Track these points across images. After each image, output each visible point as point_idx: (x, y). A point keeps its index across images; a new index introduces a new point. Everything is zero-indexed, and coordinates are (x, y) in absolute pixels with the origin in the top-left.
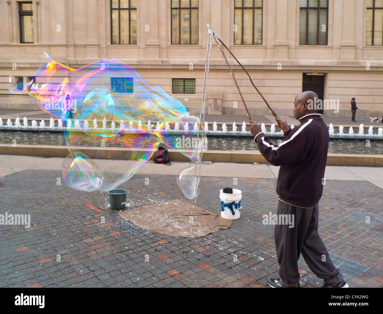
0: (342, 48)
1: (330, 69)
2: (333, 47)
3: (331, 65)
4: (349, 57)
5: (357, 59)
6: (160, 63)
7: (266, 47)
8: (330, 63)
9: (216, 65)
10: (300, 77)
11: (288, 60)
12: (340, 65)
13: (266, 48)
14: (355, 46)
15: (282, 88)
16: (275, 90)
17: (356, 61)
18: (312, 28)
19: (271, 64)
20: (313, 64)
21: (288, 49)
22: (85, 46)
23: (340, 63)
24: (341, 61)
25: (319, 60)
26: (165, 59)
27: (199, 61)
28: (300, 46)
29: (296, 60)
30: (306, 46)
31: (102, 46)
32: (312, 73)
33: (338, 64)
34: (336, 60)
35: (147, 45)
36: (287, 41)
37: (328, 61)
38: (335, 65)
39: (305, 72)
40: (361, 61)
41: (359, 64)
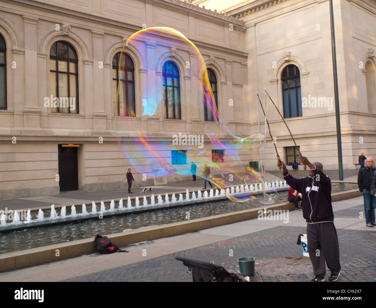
0: (94, 117)
1: (86, 140)
2: (85, 116)
3: (85, 135)
4: (101, 127)
5: (108, 130)
7: (14, 113)
8: (84, 134)
10: (56, 149)
11: (42, 129)
12: (94, 136)
13: (12, 113)
14: (106, 116)
15: (36, 162)
16: (29, 166)
17: (107, 131)
20: (67, 134)
21: (40, 116)
23: (95, 133)
24: (95, 131)
25: (73, 130)
28: (52, 114)
29: (49, 130)
30: (59, 114)
32: (68, 144)
33: (92, 134)
34: (90, 131)
36: (38, 106)
37: (82, 131)
38: (90, 135)
39: (60, 143)
40: (112, 131)
41: (111, 135)
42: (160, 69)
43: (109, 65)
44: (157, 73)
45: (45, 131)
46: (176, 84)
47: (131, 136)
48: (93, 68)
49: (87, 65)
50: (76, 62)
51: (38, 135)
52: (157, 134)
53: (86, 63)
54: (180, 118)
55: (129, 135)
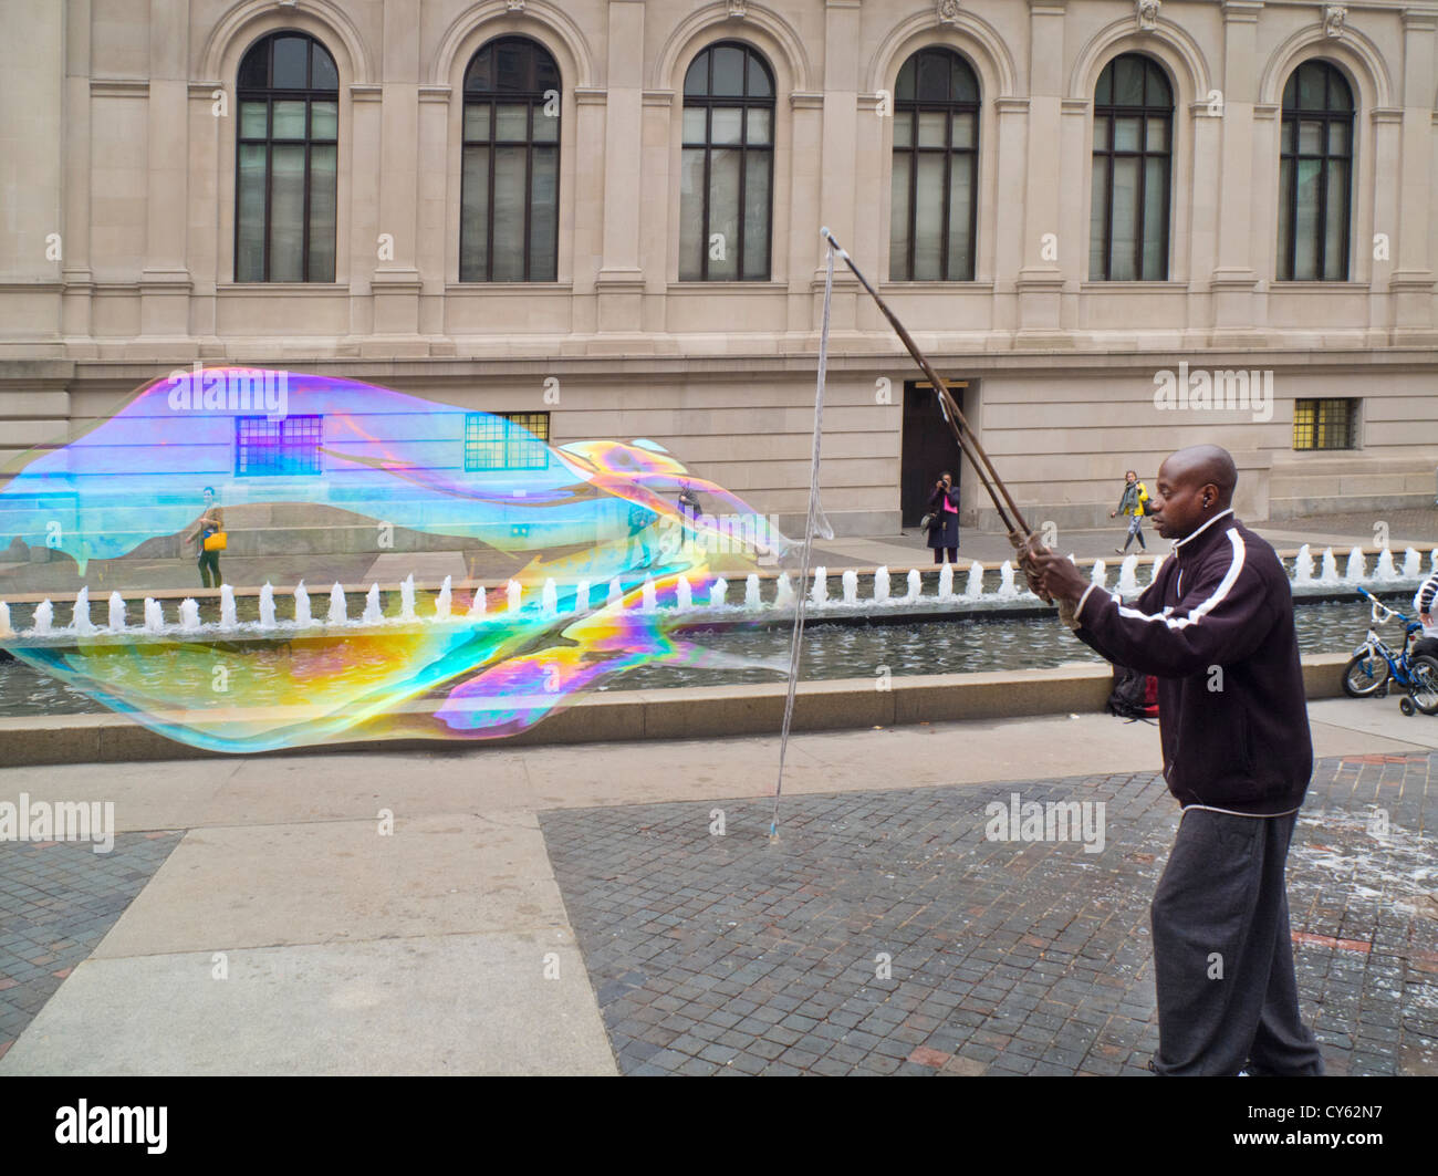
0: (1021, 290)
1: (989, 364)
2: (993, 288)
3: (991, 350)
4: (1044, 326)
5: (1065, 329)
6: (426, 356)
7: (787, 288)
8: (986, 344)
9: (623, 360)
10: (896, 394)
11: (860, 335)
12: (1017, 350)
13: (783, 291)
14: (1059, 284)
15: (839, 435)
17: (1062, 333)
18: (928, 223)
19: (804, 349)
20: (932, 348)
21: (858, 294)
22: (137, 290)
23: (1019, 342)
24: (1020, 334)
25: (952, 335)
26: (439, 339)
27: (562, 343)
28: (893, 284)
31: (199, 290)
33: (1013, 347)
34: (1003, 334)
35: (375, 287)
37: (980, 336)
38: (1004, 350)
39: (910, 377)
40: (1077, 334)
41: (1073, 346)
42: (1274, 96)
43: (1083, 105)
44: (1261, 112)
45: (868, 339)
46: (1335, 147)
47: (1143, 347)
48: (1027, 122)
49: (1009, 115)
50: (973, 109)
51: (847, 352)
52: (1242, 340)
53: (1003, 109)
54: (1344, 274)
55: (1136, 343)
